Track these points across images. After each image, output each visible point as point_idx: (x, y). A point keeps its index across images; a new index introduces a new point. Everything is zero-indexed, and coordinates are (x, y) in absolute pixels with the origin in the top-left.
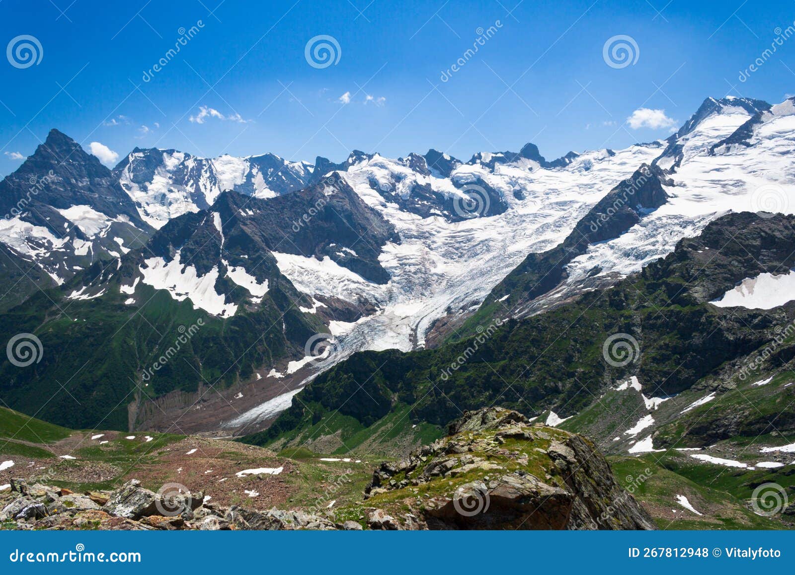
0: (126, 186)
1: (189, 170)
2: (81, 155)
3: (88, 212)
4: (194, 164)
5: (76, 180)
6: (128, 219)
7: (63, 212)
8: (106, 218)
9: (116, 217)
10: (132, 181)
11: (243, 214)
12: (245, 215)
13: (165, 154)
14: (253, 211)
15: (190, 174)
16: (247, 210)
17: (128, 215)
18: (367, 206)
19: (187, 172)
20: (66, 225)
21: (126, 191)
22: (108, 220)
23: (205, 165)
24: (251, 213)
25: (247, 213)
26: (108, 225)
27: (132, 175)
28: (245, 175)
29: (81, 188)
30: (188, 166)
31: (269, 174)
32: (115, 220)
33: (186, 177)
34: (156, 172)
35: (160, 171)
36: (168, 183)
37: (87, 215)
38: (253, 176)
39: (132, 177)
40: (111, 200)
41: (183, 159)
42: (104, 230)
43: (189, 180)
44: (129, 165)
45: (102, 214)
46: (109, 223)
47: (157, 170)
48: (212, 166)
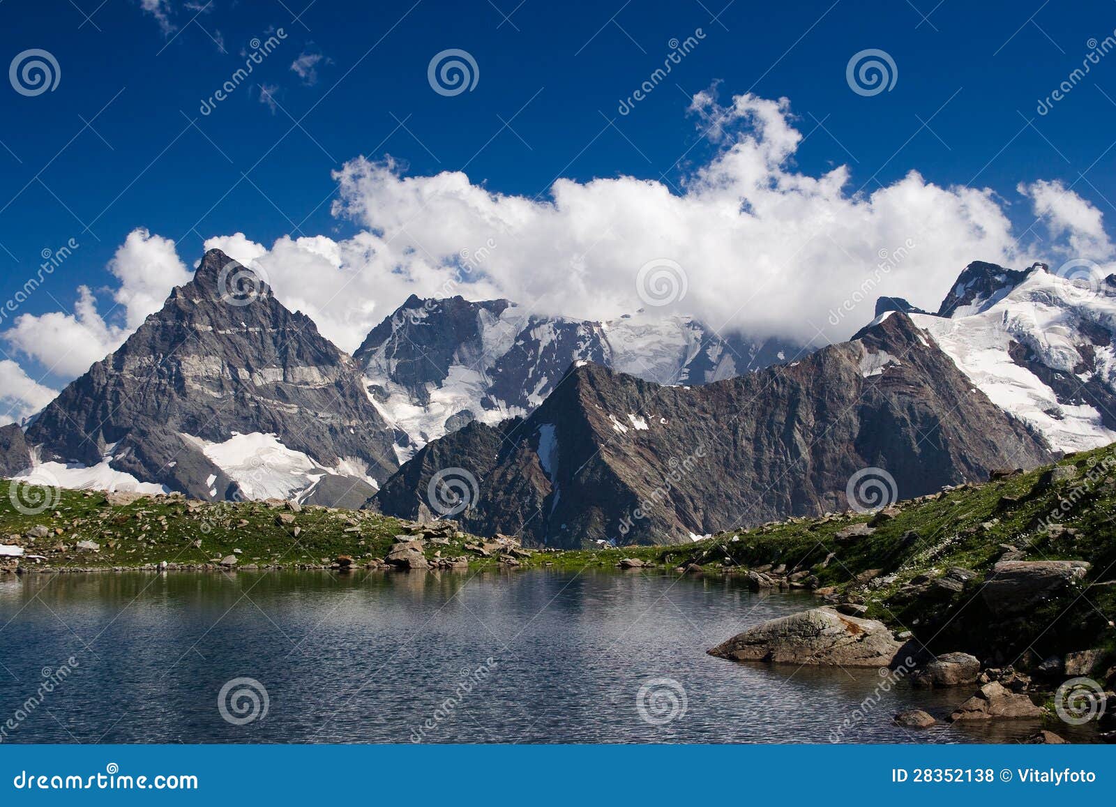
0: (377, 390)
1: (541, 350)
2: (268, 311)
3: (270, 450)
4: (554, 337)
5: (251, 371)
6: (364, 469)
7: (211, 450)
8: (308, 462)
9: (335, 465)
10: (394, 379)
11: (618, 427)
12: (624, 429)
13: (482, 312)
14: (647, 421)
15: (542, 361)
16: (632, 417)
17: (367, 459)
18: (993, 410)
19: (535, 357)
20: (211, 479)
21: (375, 403)
22: (313, 472)
23: (583, 338)
24: (640, 425)
25: (630, 425)
26: (312, 483)
27: (394, 363)
28: (688, 361)
29: (259, 391)
30: (538, 342)
31: (753, 357)
32: (331, 471)
33: (531, 370)
34: (456, 357)
35: (467, 355)
36: (483, 384)
37: (267, 459)
38: (710, 366)
39: (393, 370)
40: (328, 421)
41: (527, 324)
42: (299, 495)
43: (537, 379)
44: (390, 339)
45: (302, 455)
46: (315, 479)
47: (460, 352)
48: (603, 341)
